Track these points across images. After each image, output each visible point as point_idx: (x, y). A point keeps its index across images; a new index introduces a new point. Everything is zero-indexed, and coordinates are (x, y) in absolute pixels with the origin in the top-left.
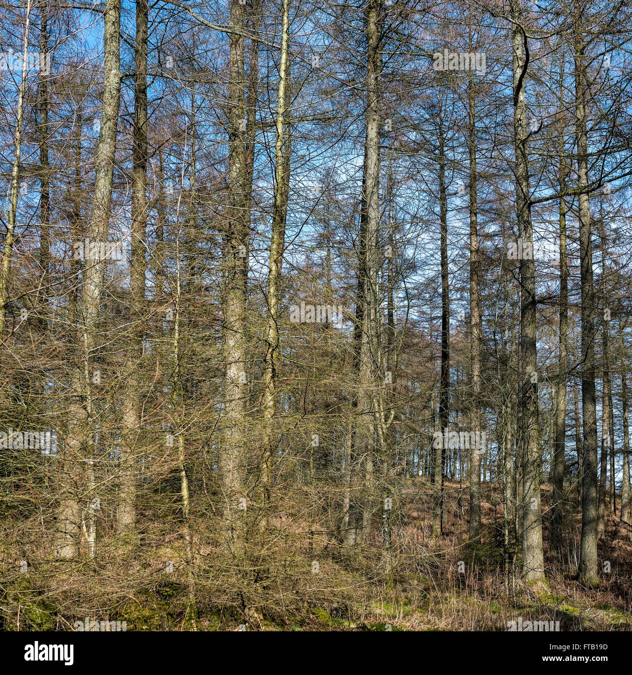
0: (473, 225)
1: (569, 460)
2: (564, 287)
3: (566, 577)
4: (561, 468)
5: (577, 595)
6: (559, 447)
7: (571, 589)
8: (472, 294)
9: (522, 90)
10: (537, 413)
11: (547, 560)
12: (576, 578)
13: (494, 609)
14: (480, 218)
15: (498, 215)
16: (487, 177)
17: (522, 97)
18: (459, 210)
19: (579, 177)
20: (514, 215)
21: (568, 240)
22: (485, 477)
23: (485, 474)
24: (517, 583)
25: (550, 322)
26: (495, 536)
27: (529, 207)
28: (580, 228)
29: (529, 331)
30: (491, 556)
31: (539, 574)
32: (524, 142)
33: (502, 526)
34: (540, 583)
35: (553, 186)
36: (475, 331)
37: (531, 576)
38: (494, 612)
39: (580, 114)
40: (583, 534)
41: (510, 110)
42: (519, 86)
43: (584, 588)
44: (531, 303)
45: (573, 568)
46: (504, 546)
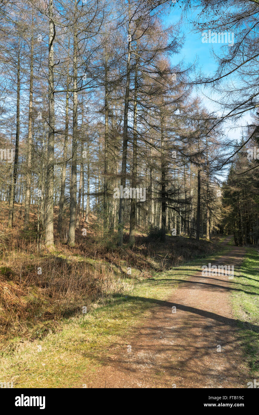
0: (31, 97)
1: (67, 196)
2: (67, 128)
3: (63, 244)
4: (63, 200)
5: (66, 251)
6: (62, 192)
7: (64, 248)
8: (29, 126)
9: (52, 46)
10: (54, 177)
11: (55, 237)
12: (66, 244)
13: (32, 257)
14: (34, 95)
15: (41, 95)
16: (37, 78)
17: (52, 48)
18: (26, 90)
19: (74, 85)
20: (47, 96)
21: (69, 109)
22: (32, 202)
23: (32, 201)
24: (42, 246)
25: (61, 141)
26: (35, 227)
27: (53, 93)
28: (74, 105)
29: (51, 144)
30: (32, 235)
31: (52, 242)
32: (52, 67)
33: (36, 223)
34: (52, 246)
35: (63, 87)
36: (30, 142)
37: (48, 243)
38: (32, 259)
39: (75, 60)
40: (70, 226)
41: (47, 53)
42: (51, 44)
43: (69, 248)
44: (53, 132)
45: (66, 240)
46: (37, 231)
